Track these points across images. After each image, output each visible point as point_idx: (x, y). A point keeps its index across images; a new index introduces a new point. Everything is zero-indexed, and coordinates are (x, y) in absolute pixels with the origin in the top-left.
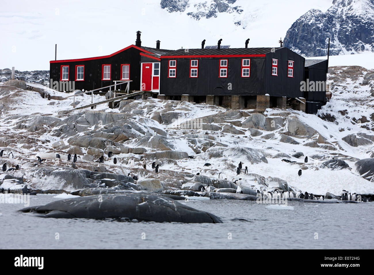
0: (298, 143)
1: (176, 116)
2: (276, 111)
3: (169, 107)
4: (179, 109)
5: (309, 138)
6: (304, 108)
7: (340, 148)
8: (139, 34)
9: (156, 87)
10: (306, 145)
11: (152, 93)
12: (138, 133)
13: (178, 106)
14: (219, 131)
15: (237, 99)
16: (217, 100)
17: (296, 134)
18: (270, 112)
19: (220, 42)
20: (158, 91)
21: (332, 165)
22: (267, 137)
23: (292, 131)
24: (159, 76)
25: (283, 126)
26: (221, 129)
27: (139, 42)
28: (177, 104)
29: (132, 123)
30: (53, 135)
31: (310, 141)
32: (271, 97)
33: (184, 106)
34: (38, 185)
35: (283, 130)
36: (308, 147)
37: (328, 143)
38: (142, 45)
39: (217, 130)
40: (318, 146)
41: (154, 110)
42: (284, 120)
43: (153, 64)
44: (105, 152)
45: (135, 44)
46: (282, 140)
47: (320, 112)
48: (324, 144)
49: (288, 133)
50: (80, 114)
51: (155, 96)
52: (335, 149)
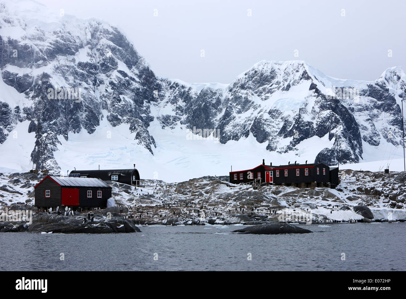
0: (329, 201)
1: (280, 192)
2: (319, 188)
3: (277, 188)
4: (281, 189)
5: (333, 198)
6: (330, 187)
7: (346, 202)
8: (264, 160)
9: (271, 181)
10: (332, 201)
11: (270, 183)
12: (266, 199)
13: (281, 188)
14: (298, 197)
15: (304, 184)
16: (296, 185)
17: (328, 197)
18: (317, 189)
19: (296, 162)
20: (272, 182)
21: (344, 209)
22: (316, 199)
23: (326, 196)
24: (272, 176)
25: (323, 194)
26: (298, 196)
27: (264, 163)
28: (280, 187)
29: (264, 195)
30: (233, 201)
31: (334, 199)
32: (317, 183)
33: (283, 188)
34: (230, 221)
35: (322, 196)
36: (333, 202)
37: (341, 200)
38: (265, 164)
39: (296, 197)
40: (337, 202)
41: (271, 190)
42: (323, 191)
43: (270, 172)
44: (254, 207)
45: (262, 164)
46: (322, 200)
47: (336, 188)
48: (339, 201)
49: (325, 197)
50: (243, 193)
51: (271, 184)
52: (343, 202)
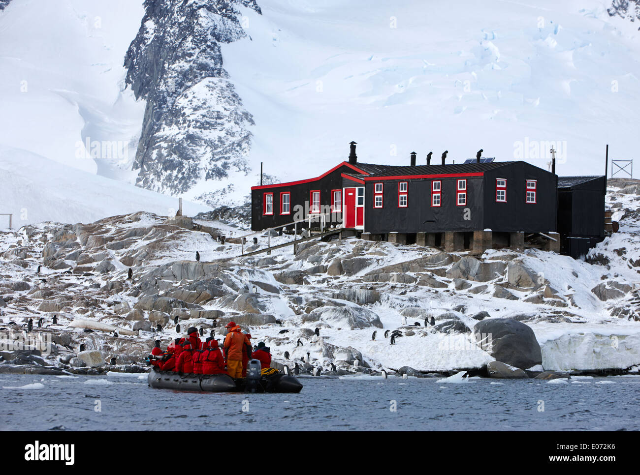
0: (517, 299)
1: (363, 264)
2: (500, 253)
3: (359, 250)
4: (371, 253)
5: (534, 290)
7: (574, 303)
8: (353, 146)
9: (360, 222)
10: (527, 301)
13: (371, 250)
14: (414, 284)
15: (452, 237)
16: (432, 239)
17: (518, 285)
18: (491, 255)
20: (363, 227)
22: (477, 291)
23: (513, 282)
24: (363, 206)
25: (504, 273)
26: (416, 280)
27: (352, 156)
28: (371, 246)
31: (535, 294)
32: (494, 232)
33: (378, 249)
35: (502, 280)
36: (530, 303)
37: (558, 297)
39: (410, 283)
40: (543, 302)
41: (337, 255)
42: (505, 266)
43: (357, 189)
46: (495, 295)
48: (551, 299)
49: (508, 285)
52: (565, 305)
